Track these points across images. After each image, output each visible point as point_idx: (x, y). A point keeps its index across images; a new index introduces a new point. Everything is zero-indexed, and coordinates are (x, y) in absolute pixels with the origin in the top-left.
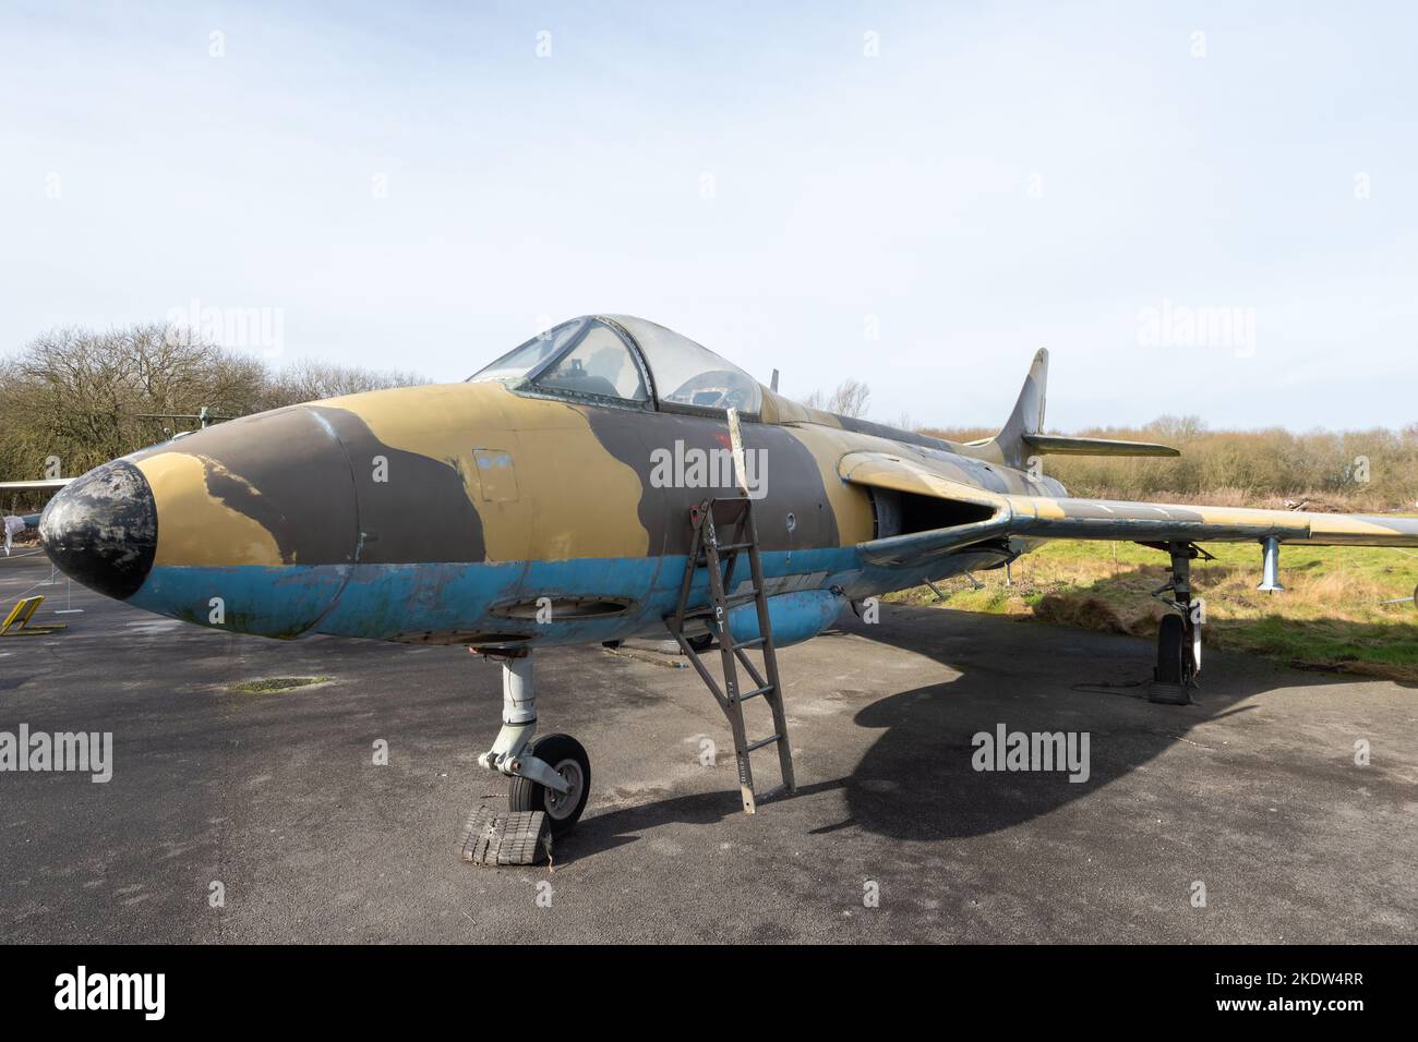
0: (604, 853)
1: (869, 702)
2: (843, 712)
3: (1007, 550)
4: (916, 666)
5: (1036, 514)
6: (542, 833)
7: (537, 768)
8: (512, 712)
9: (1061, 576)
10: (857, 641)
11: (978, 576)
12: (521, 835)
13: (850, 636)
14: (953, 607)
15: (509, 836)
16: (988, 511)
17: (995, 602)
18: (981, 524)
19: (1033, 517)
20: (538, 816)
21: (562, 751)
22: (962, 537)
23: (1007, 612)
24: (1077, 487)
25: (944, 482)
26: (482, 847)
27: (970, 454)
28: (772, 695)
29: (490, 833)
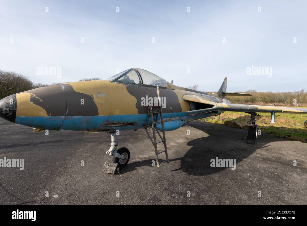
1: (190, 140)
2: (185, 142)
3: (217, 113)
4: (201, 133)
5: (222, 107)
6: (117, 167)
7: (117, 155)
9: (230, 117)
11: (214, 116)
12: (113, 168)
14: (209, 122)
15: (111, 168)
16: (212, 106)
17: (217, 121)
18: (211, 108)
20: (117, 164)
21: (124, 151)
22: (207, 111)
23: (219, 123)
24: (233, 101)
25: (203, 100)
26: (106, 169)
27: (212, 95)
28: (164, 142)
29: (108, 167)
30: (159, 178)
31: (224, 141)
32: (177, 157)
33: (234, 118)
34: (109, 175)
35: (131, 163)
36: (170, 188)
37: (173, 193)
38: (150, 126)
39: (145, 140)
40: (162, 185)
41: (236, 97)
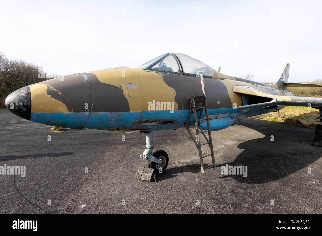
0: (168, 179)
1: (242, 142)
2: (235, 144)
3: (276, 108)
4: (255, 133)
5: (283, 100)
6: (153, 174)
7: (153, 159)
8: (148, 146)
9: (291, 113)
10: (242, 127)
11: (272, 113)
12: (148, 174)
13: (241, 126)
14: (265, 120)
15: (146, 174)
16: (270, 99)
17: (275, 119)
18: (269, 102)
19: (282, 101)
20: (153, 170)
21: (161, 154)
22: (263, 106)
23: (278, 121)
24: (296, 94)
25: (259, 92)
26: (140, 176)
27: (270, 86)
28: (210, 144)
29: (142, 173)
30: (204, 186)
31: (285, 143)
32: (225, 162)
33: (297, 115)
34: (144, 182)
35: (170, 169)
36: (218, 197)
37: (221, 203)
38: (192, 124)
39: (185, 142)
40: (208, 195)
41: (300, 89)
